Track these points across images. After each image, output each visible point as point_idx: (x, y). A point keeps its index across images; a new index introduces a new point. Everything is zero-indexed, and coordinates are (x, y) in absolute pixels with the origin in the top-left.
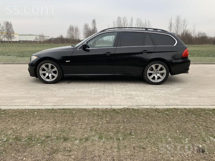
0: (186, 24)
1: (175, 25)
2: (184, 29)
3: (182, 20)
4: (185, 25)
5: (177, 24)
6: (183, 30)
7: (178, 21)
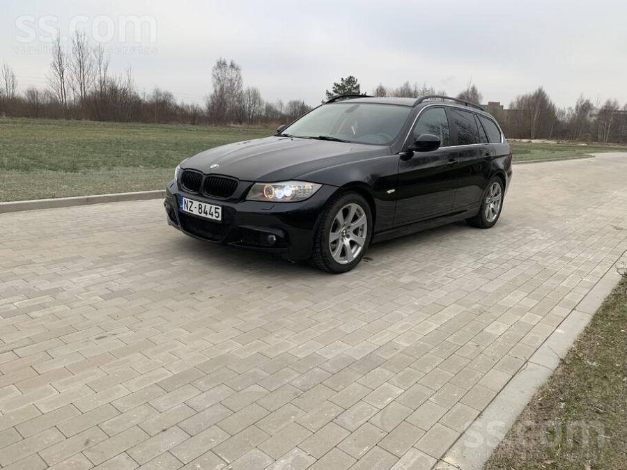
0: (104, 62)
1: (75, 61)
2: (103, 76)
3: (92, 48)
4: (102, 66)
5: (78, 55)
6: (98, 77)
7: (80, 49)
